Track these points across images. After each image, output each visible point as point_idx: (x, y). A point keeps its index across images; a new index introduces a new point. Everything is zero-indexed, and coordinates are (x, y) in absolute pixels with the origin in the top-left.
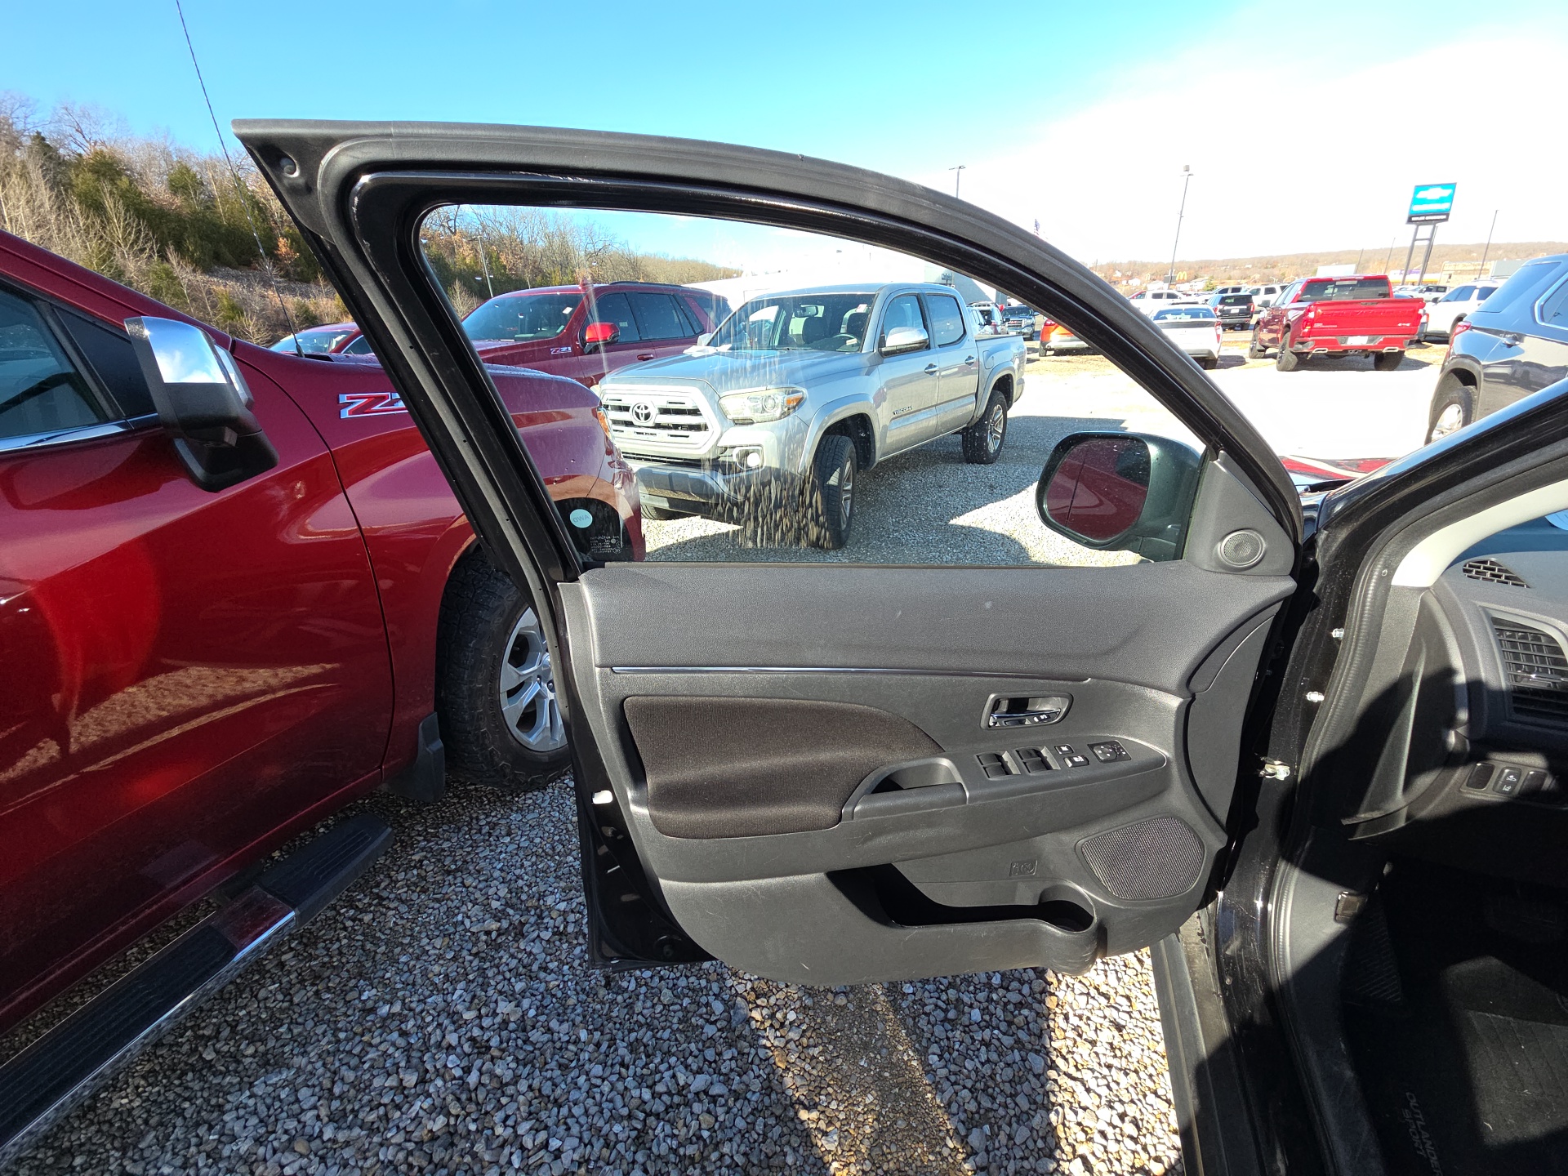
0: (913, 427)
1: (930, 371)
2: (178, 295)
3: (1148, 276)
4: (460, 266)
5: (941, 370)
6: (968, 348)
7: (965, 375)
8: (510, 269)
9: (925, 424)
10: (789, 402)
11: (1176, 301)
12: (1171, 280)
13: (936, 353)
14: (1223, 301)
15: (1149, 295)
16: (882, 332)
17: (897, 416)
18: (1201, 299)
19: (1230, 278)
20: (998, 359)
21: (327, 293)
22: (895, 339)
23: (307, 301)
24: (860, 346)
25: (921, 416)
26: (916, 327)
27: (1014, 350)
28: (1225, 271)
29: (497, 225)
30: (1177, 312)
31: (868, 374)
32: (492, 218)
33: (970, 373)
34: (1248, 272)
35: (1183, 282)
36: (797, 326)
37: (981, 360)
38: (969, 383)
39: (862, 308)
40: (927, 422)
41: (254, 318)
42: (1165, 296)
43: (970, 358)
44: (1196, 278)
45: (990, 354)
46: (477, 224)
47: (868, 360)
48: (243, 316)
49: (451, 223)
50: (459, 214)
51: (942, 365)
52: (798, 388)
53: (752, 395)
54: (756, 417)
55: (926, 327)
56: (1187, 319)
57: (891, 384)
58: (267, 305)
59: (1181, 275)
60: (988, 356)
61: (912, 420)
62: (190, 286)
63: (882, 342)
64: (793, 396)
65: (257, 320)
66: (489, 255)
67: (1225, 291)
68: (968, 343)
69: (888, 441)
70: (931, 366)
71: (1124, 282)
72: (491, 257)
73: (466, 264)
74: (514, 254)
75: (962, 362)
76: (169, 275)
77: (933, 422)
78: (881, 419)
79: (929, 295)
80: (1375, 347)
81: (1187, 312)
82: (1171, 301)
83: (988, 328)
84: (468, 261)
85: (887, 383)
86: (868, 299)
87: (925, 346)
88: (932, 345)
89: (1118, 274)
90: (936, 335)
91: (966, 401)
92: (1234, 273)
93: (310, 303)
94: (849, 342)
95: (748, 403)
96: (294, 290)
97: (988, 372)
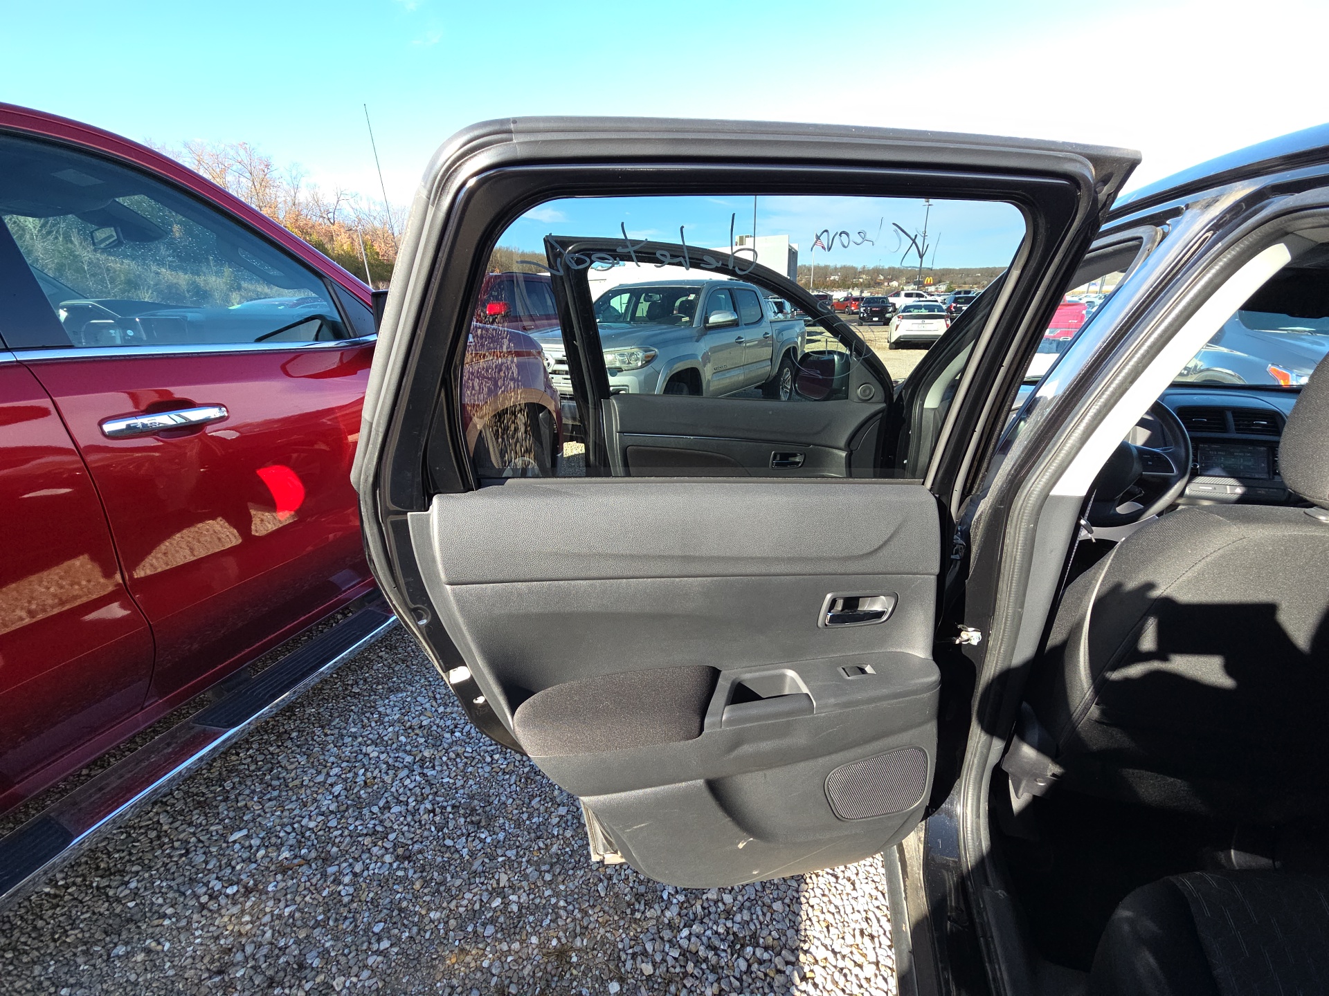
0: (728, 381)
1: (739, 341)
2: (80, 270)
3: (904, 280)
4: (338, 251)
5: (746, 342)
6: (765, 328)
7: (763, 346)
8: (383, 256)
9: (735, 379)
10: (646, 357)
11: (921, 299)
12: (920, 284)
13: (743, 329)
14: (956, 301)
15: (903, 293)
16: (706, 313)
17: (717, 371)
18: (940, 299)
19: (965, 283)
20: (786, 335)
21: (216, 272)
22: (715, 319)
23: (197, 279)
24: (691, 322)
25: (733, 373)
26: (729, 310)
27: (797, 330)
28: (961, 277)
29: (372, 218)
30: (919, 307)
31: (697, 341)
32: (367, 212)
33: (767, 345)
34: (978, 280)
35: (930, 285)
36: (643, 309)
37: (774, 336)
38: (766, 352)
39: (692, 297)
40: (738, 376)
41: (150, 292)
42: (914, 295)
43: (766, 333)
44: (940, 282)
45: (780, 331)
46: (353, 216)
47: (697, 331)
48: (139, 289)
49: (331, 215)
50: (338, 207)
51: (748, 339)
52: (652, 348)
53: (621, 352)
54: (624, 366)
55: (735, 310)
56: (925, 312)
57: (715, 350)
58: (160, 280)
59: (929, 280)
60: (779, 333)
61: (727, 375)
62: (90, 263)
63: (706, 320)
64: (649, 353)
65: (152, 293)
66: (365, 243)
67: (959, 293)
68: (765, 323)
69: (711, 389)
70: (739, 338)
71: (886, 284)
72: (366, 245)
73: (343, 250)
74: (386, 243)
75: (761, 337)
76: (72, 253)
77: (741, 378)
78: (707, 373)
79: (737, 289)
80: (1054, 337)
81: (926, 307)
82: (917, 299)
83: (780, 315)
84: (345, 247)
85: (711, 349)
86: (696, 291)
87: (734, 324)
88: (740, 324)
89: (882, 277)
90: (743, 318)
91: (764, 364)
92: (968, 279)
93: (200, 280)
94: (684, 320)
95: (618, 357)
96: (186, 269)
97: (779, 344)
